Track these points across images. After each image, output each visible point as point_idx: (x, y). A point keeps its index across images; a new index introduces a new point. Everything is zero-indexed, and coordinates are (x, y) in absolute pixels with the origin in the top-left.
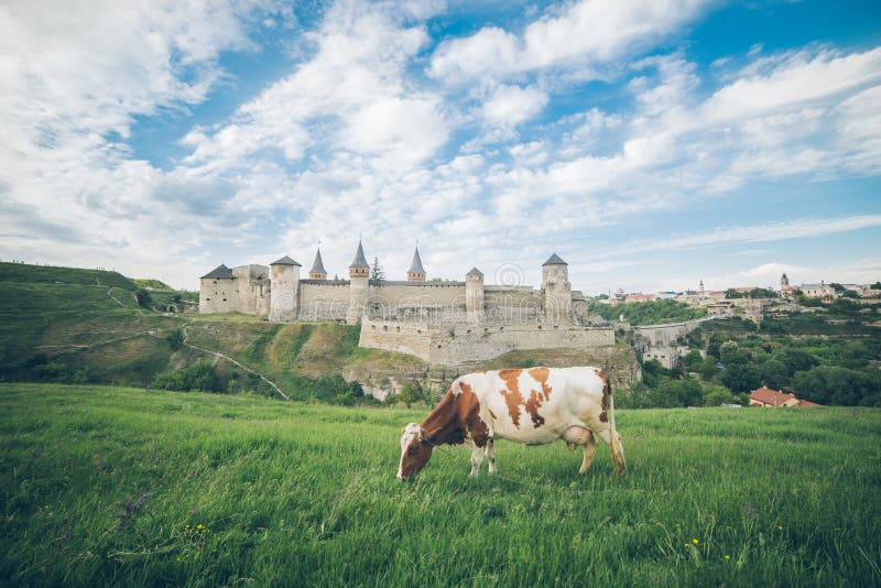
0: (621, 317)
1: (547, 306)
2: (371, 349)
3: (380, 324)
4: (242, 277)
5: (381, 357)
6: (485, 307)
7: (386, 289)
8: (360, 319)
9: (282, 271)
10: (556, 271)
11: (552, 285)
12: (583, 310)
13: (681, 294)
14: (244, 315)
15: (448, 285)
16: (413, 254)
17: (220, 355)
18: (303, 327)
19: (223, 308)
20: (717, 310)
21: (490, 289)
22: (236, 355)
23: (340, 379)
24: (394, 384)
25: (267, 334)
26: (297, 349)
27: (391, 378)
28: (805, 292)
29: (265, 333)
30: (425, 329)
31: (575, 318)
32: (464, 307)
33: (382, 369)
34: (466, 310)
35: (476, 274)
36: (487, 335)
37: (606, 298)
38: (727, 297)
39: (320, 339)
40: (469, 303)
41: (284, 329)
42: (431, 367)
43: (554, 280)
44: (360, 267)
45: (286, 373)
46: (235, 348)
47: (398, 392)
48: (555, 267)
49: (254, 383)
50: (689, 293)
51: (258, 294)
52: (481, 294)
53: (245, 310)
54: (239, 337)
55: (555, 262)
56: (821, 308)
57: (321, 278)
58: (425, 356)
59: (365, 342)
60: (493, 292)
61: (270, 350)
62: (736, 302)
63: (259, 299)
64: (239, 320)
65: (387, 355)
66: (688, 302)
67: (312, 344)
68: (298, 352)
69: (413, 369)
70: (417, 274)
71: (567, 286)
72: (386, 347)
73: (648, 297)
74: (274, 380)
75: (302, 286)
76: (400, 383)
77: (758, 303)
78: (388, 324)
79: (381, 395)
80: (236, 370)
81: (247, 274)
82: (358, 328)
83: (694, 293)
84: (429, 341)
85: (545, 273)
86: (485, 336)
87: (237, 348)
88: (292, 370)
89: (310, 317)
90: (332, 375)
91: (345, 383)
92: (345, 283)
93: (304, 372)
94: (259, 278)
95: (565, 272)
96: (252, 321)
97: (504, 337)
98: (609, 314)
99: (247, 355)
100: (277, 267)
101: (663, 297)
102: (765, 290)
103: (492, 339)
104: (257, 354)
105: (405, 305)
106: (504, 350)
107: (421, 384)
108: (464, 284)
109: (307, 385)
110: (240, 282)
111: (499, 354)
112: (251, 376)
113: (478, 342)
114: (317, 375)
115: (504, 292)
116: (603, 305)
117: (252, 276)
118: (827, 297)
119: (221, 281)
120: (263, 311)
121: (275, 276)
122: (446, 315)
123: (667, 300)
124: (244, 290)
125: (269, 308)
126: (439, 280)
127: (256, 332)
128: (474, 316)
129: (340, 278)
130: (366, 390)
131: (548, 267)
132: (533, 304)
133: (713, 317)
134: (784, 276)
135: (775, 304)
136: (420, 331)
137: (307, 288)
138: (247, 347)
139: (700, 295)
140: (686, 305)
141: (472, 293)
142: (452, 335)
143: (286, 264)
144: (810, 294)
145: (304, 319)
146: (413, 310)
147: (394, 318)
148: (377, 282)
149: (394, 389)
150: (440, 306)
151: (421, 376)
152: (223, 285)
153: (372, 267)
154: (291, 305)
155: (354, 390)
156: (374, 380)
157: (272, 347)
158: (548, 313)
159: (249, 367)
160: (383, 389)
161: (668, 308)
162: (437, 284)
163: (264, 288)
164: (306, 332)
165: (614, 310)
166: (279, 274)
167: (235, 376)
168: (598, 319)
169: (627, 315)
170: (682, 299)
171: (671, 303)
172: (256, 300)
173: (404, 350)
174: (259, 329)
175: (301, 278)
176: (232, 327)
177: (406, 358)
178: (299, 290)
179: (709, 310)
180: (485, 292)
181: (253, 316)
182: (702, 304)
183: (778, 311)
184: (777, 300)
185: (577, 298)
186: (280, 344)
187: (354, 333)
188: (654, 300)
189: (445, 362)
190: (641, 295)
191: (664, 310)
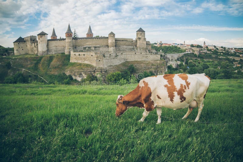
0: (161, 51)
1: (138, 46)
2: (75, 63)
3: (77, 54)
4: (28, 40)
5: (78, 65)
6: (116, 46)
7: (79, 40)
8: (70, 52)
9: (41, 37)
10: (141, 34)
11: (140, 38)
12: (150, 47)
13: (179, 44)
14: (30, 54)
15: (102, 38)
16: (89, 27)
17: (24, 69)
18: (50, 57)
19: (23, 52)
20: (188, 50)
21: (118, 39)
22: (29, 69)
23: (64, 74)
24: (84, 75)
25: (38, 60)
26: (49, 65)
27: (82, 73)
28: (208, 47)
29: (37, 60)
30: (94, 54)
31: (147, 50)
32: (108, 46)
33: (79, 70)
34: (108, 47)
35: (112, 34)
36: (117, 56)
37: (156, 44)
38: (191, 47)
39: (56, 60)
40: (109, 45)
41: (44, 58)
42: (97, 68)
43: (140, 37)
44: (69, 33)
45: (46, 74)
46: (28, 66)
47: (85, 78)
48: (141, 32)
49: (36, 78)
50: (181, 44)
51: (34, 46)
52: (114, 41)
53: (30, 52)
54: (29, 62)
55: (141, 31)
56: (211, 52)
57: (55, 38)
58: (94, 64)
59: (72, 61)
60: (118, 40)
61: (40, 66)
62: (193, 48)
63: (34, 48)
64: (29, 56)
65: (80, 64)
66: (181, 47)
67: (54, 62)
68: (50, 66)
69: (90, 69)
70: (90, 35)
71: (145, 39)
72: (80, 62)
73: (169, 45)
74: (42, 77)
75: (49, 42)
76: (85, 74)
77: (198, 49)
78: (81, 53)
79: (79, 79)
80: (29, 74)
81: (29, 39)
82: (69, 55)
83: (182, 44)
84: (96, 59)
85: (137, 34)
86: (116, 56)
87: (29, 66)
88: (48, 73)
89: (53, 53)
90: (62, 73)
91: (67, 76)
92: (64, 39)
93: (52, 73)
94: (33, 40)
95: (144, 34)
96: (33, 56)
97: (123, 57)
98: (157, 49)
99: (32, 68)
100: (39, 36)
101: (174, 45)
102: (200, 46)
103: (118, 57)
104: (36, 68)
105: (86, 46)
106: (123, 61)
107: (93, 74)
108: (108, 38)
109: (53, 78)
110: (27, 43)
111: (121, 63)
112: (35, 76)
113: (113, 59)
114: (56, 73)
115: (122, 40)
116: (155, 46)
117: (31, 40)
118: (213, 49)
119: (21, 43)
120: (36, 52)
121: (39, 39)
122: (101, 49)
123: (175, 46)
124: (29, 45)
125: (38, 51)
126: (98, 36)
127: (34, 60)
128: (111, 49)
129: (62, 38)
130: (74, 77)
131: (138, 32)
132: (132, 45)
133: (187, 53)
134: (205, 42)
135: (202, 50)
136: (92, 55)
137: (51, 42)
138: (32, 65)
139: (184, 45)
140: (180, 48)
141: (110, 41)
142: (104, 56)
143: (43, 34)
144: (210, 48)
145: (50, 54)
146: (89, 48)
147: (82, 51)
148: (75, 38)
149: (84, 77)
150: (99, 46)
151: (93, 71)
152: (22, 45)
153: (73, 33)
154: (45, 49)
155: (70, 78)
156: (76, 74)
157: (41, 65)
158: (138, 48)
159: (33, 73)
160: (80, 77)
161: (175, 49)
162: (98, 38)
163: (36, 44)
164: (51, 58)
165: (159, 48)
166: (40, 38)
167: (30, 76)
168: (154, 51)
169: (162, 50)
170: (179, 46)
171: (176, 47)
172: (33, 49)
173: (86, 62)
174: (35, 59)
175: (48, 39)
176: (26, 59)
177: (87, 65)
178: (48, 43)
179: (186, 50)
180: (116, 40)
181: (33, 54)
182: (184, 48)
183: (202, 52)
184: (202, 49)
185: (148, 44)
186: (43, 64)
187: (68, 57)
188: (171, 46)
189: (101, 66)
190: (167, 44)
191: (174, 49)
